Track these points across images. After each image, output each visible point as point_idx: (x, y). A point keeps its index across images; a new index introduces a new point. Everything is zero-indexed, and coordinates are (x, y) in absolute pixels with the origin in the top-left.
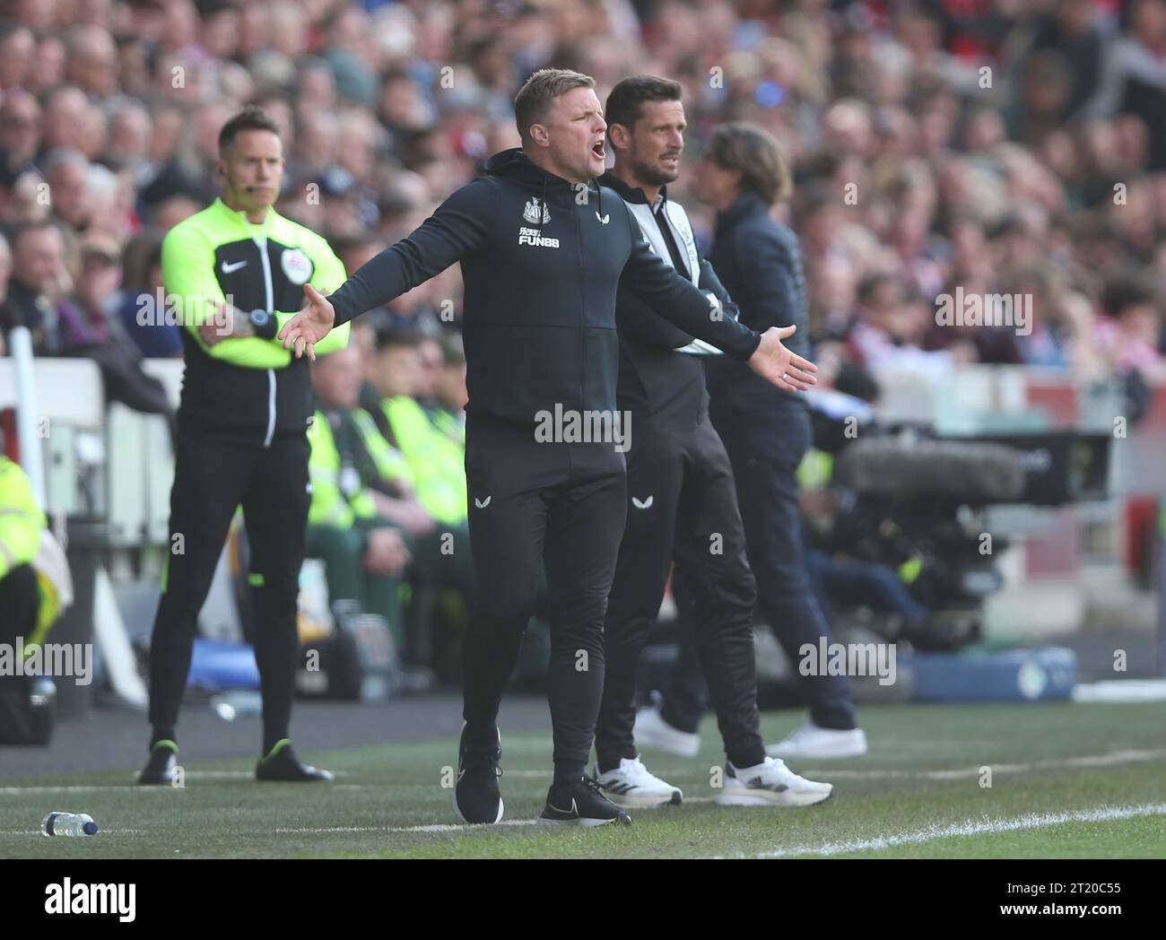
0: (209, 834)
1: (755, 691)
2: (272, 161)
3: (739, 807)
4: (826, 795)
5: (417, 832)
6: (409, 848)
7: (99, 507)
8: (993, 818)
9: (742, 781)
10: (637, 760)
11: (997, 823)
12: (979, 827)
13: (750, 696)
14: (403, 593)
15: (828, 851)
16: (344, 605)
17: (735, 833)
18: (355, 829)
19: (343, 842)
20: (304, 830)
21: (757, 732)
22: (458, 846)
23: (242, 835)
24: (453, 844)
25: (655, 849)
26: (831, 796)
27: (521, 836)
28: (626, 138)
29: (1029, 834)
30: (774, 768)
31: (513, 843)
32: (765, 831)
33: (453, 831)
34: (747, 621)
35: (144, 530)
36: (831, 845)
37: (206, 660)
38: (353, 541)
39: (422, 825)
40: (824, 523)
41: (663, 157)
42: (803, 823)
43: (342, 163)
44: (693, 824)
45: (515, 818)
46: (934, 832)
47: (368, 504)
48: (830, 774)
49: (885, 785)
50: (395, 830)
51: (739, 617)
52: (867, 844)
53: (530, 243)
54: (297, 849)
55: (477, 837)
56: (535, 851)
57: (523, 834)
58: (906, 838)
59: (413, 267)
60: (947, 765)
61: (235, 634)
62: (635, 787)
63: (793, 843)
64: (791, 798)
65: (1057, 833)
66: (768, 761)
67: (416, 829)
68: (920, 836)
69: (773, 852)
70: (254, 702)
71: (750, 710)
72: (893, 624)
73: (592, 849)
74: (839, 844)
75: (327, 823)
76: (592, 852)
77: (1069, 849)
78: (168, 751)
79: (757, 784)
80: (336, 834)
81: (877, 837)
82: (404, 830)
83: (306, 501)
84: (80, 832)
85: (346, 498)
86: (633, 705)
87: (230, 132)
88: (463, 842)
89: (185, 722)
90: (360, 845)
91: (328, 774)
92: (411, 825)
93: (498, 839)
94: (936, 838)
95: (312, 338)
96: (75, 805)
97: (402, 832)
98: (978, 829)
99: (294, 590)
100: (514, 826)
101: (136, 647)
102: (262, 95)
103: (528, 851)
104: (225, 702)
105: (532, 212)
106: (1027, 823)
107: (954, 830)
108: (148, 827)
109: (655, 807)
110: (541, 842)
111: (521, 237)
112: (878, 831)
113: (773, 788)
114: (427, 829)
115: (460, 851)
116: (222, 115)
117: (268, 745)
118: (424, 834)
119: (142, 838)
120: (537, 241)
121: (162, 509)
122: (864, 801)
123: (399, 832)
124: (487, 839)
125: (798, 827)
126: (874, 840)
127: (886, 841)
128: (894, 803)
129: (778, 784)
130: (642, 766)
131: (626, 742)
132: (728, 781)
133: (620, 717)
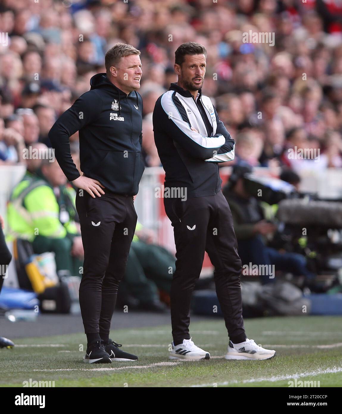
1: (242, 310)
3: (235, 360)
4: (273, 355)
5: (95, 371)
6: (91, 378)
9: (236, 349)
10: (190, 340)
13: (239, 312)
16: (63, 272)
18: (68, 369)
19: (62, 375)
20: (46, 370)
21: (243, 328)
24: (110, 376)
26: (275, 355)
27: (140, 373)
28: (180, 70)
30: (250, 343)
31: (137, 376)
32: (246, 371)
33: (110, 371)
34: (237, 280)
36: (275, 377)
38: (67, 243)
42: (263, 367)
44: (215, 368)
45: (137, 365)
46: (320, 371)
47: (73, 228)
48: (275, 346)
49: (298, 351)
50: (85, 370)
51: (234, 278)
52: (290, 377)
53: (114, 119)
55: (121, 373)
58: (307, 374)
61: (16, 285)
62: (190, 352)
63: (258, 376)
64: (257, 356)
66: (247, 340)
68: (314, 373)
69: (249, 380)
71: (240, 318)
72: (301, 281)
73: (171, 379)
74: (279, 376)
75: (55, 367)
76: (171, 380)
79: (243, 350)
80: (60, 371)
82: (89, 370)
85: (63, 224)
86: (189, 316)
88: (115, 375)
90: (70, 377)
92: (92, 368)
93: (130, 374)
94: (321, 374)
97: (88, 371)
98: (339, 370)
100: (137, 369)
105: (115, 106)
107: (328, 370)
109: (198, 360)
110: (149, 376)
111: (111, 117)
112: (295, 371)
113: (250, 352)
118: (98, 372)
122: (289, 358)
123: (87, 371)
124: (125, 374)
125: (260, 369)
126: (294, 375)
127: (299, 375)
128: (302, 359)
129: (251, 351)
130: (192, 342)
131: (185, 332)
132: (230, 349)
133: (183, 321)
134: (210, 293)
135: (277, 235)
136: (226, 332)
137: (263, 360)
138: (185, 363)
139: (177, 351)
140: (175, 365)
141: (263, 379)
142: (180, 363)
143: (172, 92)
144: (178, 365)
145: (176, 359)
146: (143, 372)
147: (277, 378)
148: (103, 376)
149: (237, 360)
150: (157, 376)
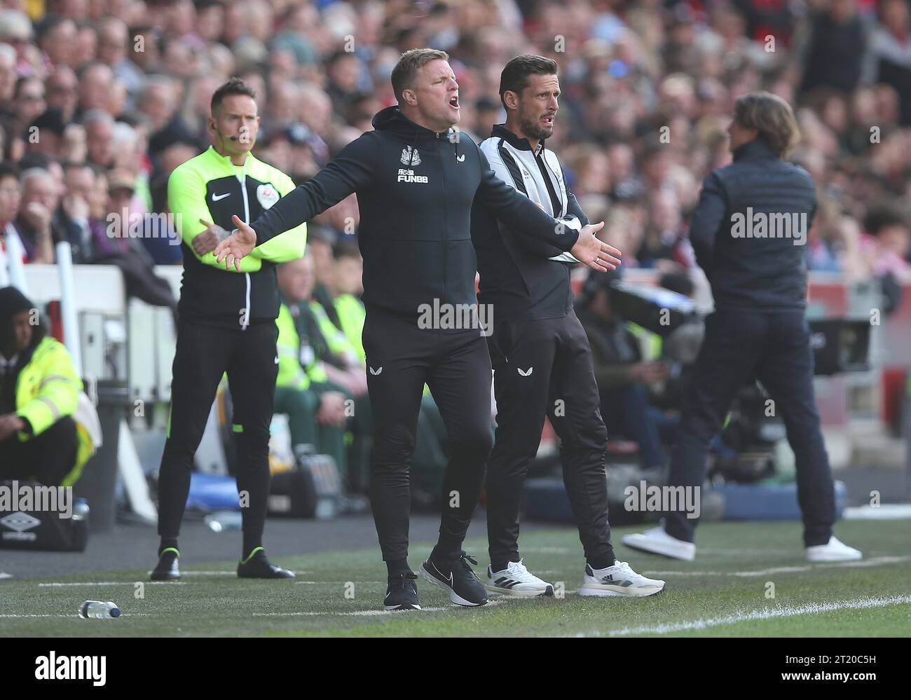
0: (203, 617)
1: (607, 512)
2: (250, 118)
3: (596, 597)
4: (661, 589)
5: (357, 616)
6: (351, 627)
7: (122, 375)
8: (784, 606)
9: (598, 578)
10: (520, 562)
11: (787, 610)
12: (774, 613)
13: (603, 516)
14: (347, 439)
15: (662, 630)
17: (593, 617)
18: (311, 614)
19: (302, 624)
20: (274, 614)
21: (609, 542)
22: (387, 626)
23: (227, 618)
24: (383, 625)
25: (533, 628)
26: (664, 589)
27: (434, 619)
28: (516, 101)
29: (811, 618)
30: (622, 569)
31: (428, 623)
32: (615, 615)
33: (383, 615)
34: (600, 460)
35: (155, 392)
36: (664, 625)
37: (199, 488)
38: (309, 400)
39: (361, 610)
40: (658, 387)
41: (543, 117)
42: (644, 610)
43: (301, 120)
44: (562, 610)
45: (430, 606)
46: (740, 616)
47: (320, 373)
48: (665, 573)
49: (704, 581)
50: (340, 614)
51: (594, 457)
52: (690, 625)
53: (406, 181)
54: (268, 628)
55: (401, 619)
56: (445, 630)
57: (436, 617)
58: (719, 621)
59: (316, 200)
60: (749, 566)
61: (222, 470)
62: (519, 583)
63: (635, 624)
64: (634, 590)
65: (831, 617)
66: (617, 563)
67: (357, 613)
68: (730, 619)
69: (621, 631)
70: (237, 519)
71: (605, 525)
74: (670, 625)
75: (290, 609)
77: (841, 629)
78: (173, 555)
79: (609, 580)
80: (297, 617)
81: (698, 620)
82: (347, 614)
83: (275, 369)
84: (108, 615)
85: (304, 368)
86: (517, 522)
87: (219, 97)
88: (391, 624)
89: (185, 534)
90: (315, 625)
91: (290, 573)
92: (353, 611)
93: (417, 621)
94: (742, 620)
95: (239, 255)
96: (103, 596)
97: (346, 616)
98: (773, 614)
99: (267, 436)
100: (429, 612)
101: (149, 478)
102: (242, 69)
103: (439, 631)
104: (214, 520)
105: (407, 156)
106: (809, 609)
107: (755, 615)
108: (158, 612)
110: (449, 623)
111: (399, 177)
112: (698, 615)
113: (621, 583)
114: (364, 613)
115: (389, 630)
116: (213, 84)
117: (247, 551)
118: (362, 617)
119: (154, 620)
120: (411, 179)
121: (167, 377)
122: (688, 593)
123: (343, 616)
124: (409, 621)
125: (639, 612)
126: (696, 621)
127: (705, 623)
128: (710, 594)
129: (624, 581)
130: (524, 567)
131: (512, 549)
132: (587, 578)
133: (509, 531)
134: (554, 483)
135: (670, 384)
136: (579, 549)
137: (644, 597)
138: (511, 601)
139: (497, 582)
140: (493, 606)
141: (643, 630)
142: (502, 602)
143: (497, 140)
144: (499, 605)
145: (496, 596)
146: (438, 617)
147: (668, 626)
148: (371, 624)
149: (600, 597)
150: (464, 623)
